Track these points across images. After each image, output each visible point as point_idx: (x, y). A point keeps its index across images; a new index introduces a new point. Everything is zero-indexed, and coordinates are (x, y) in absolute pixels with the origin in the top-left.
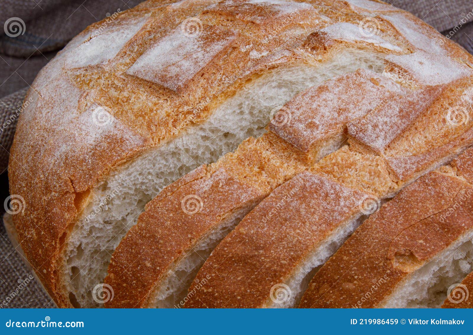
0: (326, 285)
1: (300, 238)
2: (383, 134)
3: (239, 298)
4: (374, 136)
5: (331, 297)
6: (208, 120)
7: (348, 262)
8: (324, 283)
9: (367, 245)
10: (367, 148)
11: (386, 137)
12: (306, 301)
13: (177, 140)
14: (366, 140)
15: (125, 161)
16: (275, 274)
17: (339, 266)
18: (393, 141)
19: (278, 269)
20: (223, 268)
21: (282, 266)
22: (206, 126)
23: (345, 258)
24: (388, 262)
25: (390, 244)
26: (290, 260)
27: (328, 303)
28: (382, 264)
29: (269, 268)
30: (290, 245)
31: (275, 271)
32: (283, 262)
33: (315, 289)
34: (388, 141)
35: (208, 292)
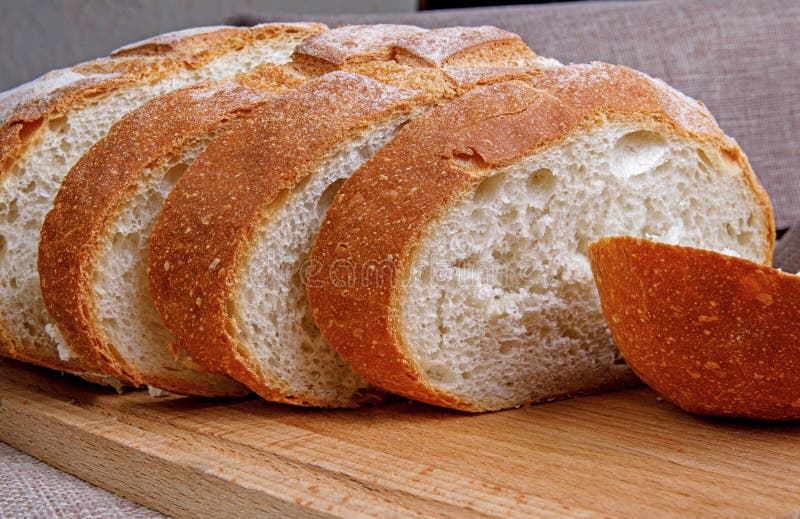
0: (359, 195)
1: (326, 123)
2: (440, 49)
3: (234, 198)
4: (429, 49)
5: (364, 211)
6: (207, 66)
7: (390, 164)
8: (356, 192)
9: (417, 143)
10: (421, 61)
11: (443, 52)
12: (329, 222)
13: (164, 81)
14: (419, 52)
15: (95, 90)
16: (287, 163)
17: (377, 169)
18: (453, 56)
19: (293, 156)
20: (217, 165)
21: (298, 153)
22: (204, 74)
23: (387, 159)
24: (445, 161)
25: (446, 140)
26: (311, 147)
27: (360, 219)
28: (436, 164)
29: (281, 156)
30: (312, 130)
31: (289, 159)
32: (300, 148)
33: (343, 202)
34: (446, 55)
35: (192, 198)
